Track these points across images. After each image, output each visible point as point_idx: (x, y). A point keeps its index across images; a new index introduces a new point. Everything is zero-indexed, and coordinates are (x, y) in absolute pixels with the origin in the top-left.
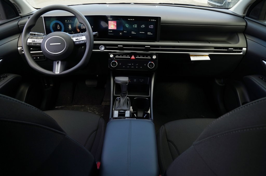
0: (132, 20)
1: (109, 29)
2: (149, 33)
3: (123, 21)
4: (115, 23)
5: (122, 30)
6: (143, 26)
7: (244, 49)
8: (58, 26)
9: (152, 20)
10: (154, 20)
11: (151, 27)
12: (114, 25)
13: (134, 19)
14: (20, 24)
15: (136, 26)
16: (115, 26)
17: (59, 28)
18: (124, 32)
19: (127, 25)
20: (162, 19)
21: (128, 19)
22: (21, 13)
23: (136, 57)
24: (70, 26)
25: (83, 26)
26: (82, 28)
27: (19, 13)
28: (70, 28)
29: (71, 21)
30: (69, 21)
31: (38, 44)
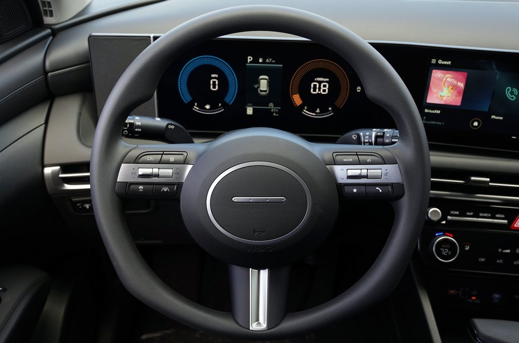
1: (429, 101)
3: (498, 76)
4: (458, 80)
5: (486, 109)
8: (214, 79)
12: (455, 87)
14: (51, 65)
16: (459, 93)
17: (214, 87)
18: (493, 117)
19: (512, 93)
22: (52, 15)
24: (266, 81)
25: (320, 83)
26: (315, 90)
27: (46, 14)
28: (262, 89)
29: (270, 63)
30: (261, 61)
31: (165, 189)
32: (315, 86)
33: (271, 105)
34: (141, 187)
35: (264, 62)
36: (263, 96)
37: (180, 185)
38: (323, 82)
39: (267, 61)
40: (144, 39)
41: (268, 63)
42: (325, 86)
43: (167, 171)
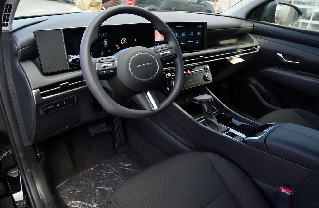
0: (180, 27)
1: (156, 41)
2: (197, 42)
6: (191, 34)
7: (259, 47)
9: (199, 26)
10: (200, 26)
11: (199, 34)
13: (182, 27)
14: (21, 46)
15: (184, 34)
19: (176, 34)
20: (208, 24)
21: (177, 27)
23: (192, 71)
24: (106, 42)
25: (124, 39)
26: (123, 43)
27: (4, 26)
28: (105, 45)
29: (107, 35)
30: (103, 34)
31: (111, 71)
32: (122, 41)
33: (109, 50)
34: (104, 71)
35: (105, 34)
36: (106, 47)
37: (116, 69)
38: (125, 39)
39: (106, 34)
40: (58, 31)
41: (106, 35)
42: (125, 40)
43: (110, 65)
